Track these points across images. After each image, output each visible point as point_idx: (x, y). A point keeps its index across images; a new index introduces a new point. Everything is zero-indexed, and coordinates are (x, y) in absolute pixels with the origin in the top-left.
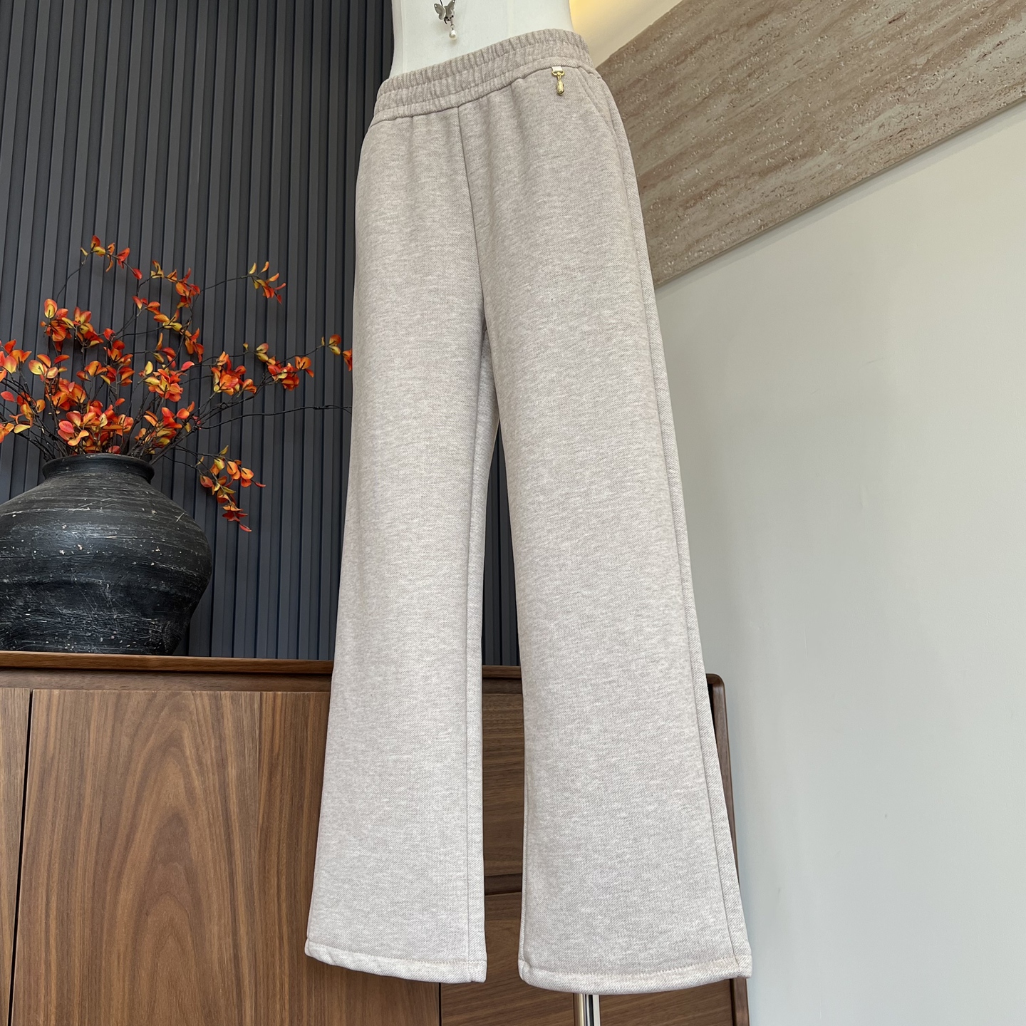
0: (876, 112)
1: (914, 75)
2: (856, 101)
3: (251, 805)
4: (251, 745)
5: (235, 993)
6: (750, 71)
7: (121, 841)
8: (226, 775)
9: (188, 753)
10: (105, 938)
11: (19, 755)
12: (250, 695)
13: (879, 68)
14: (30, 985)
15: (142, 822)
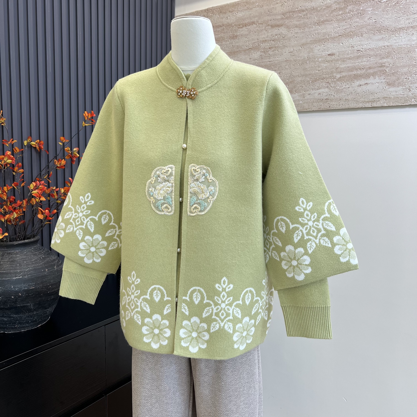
0: (318, 87)
1: (334, 80)
2: (311, 79)
6: (270, 46)
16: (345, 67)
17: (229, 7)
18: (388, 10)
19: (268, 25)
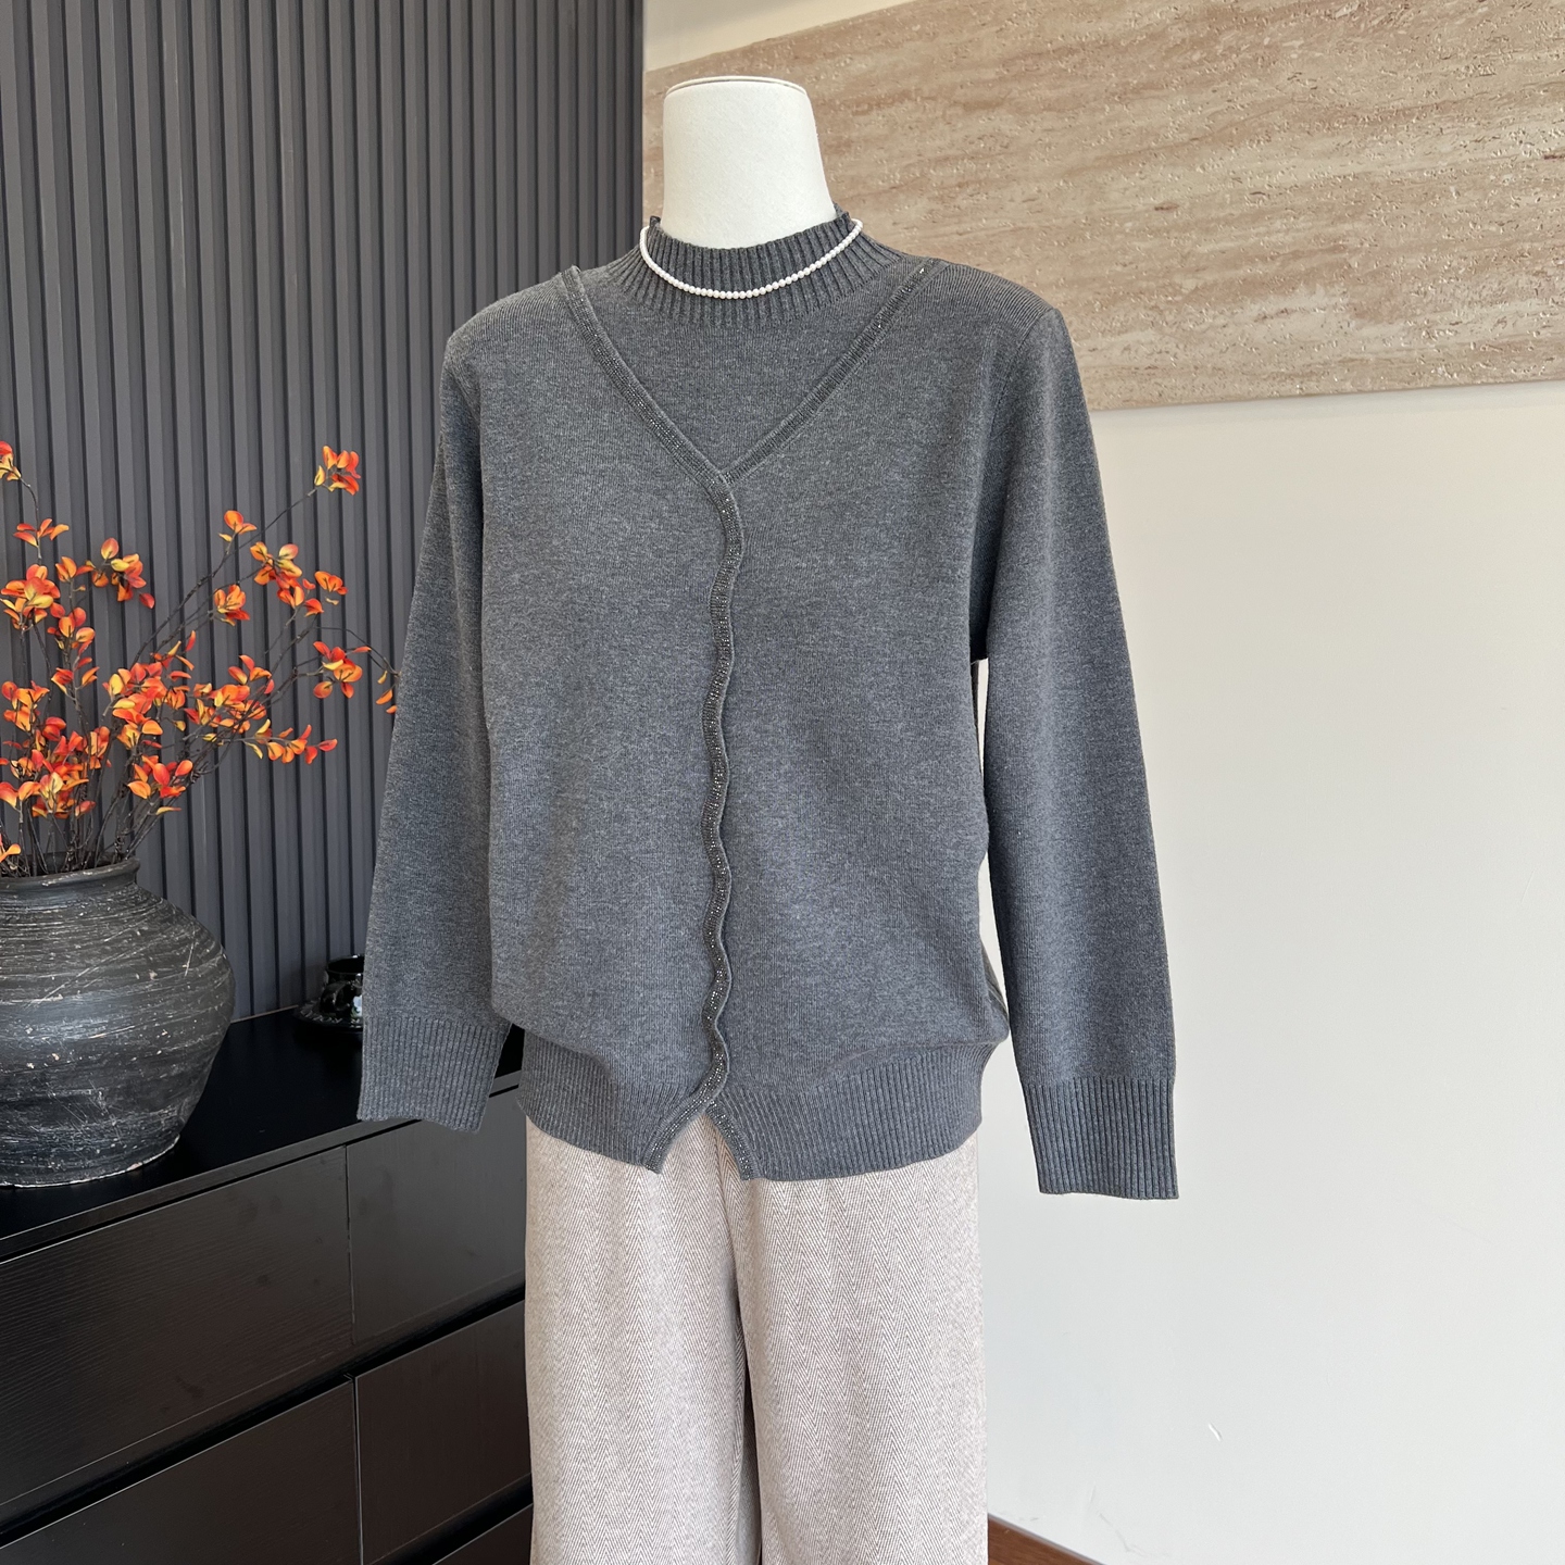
0: (1122, 326)
1: (1179, 298)
2: (1099, 297)
6: (960, 180)
13: (1134, 266)
16: (1212, 252)
17: (823, 40)
18: (1357, 44)
19: (955, 102)
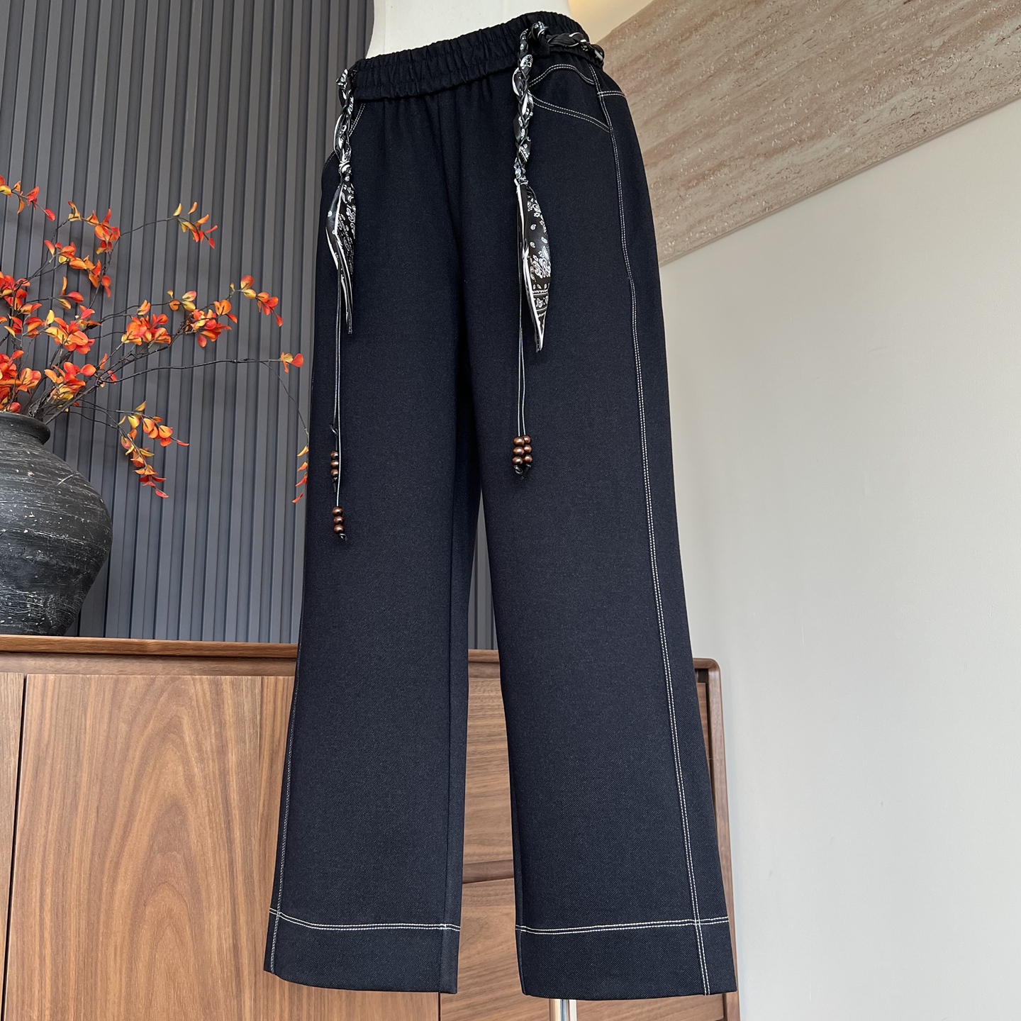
0: (888, 95)
1: (929, 57)
2: (867, 82)
3: (251, 792)
4: (252, 730)
5: (234, 984)
6: (757, 50)
7: (117, 831)
8: (226, 762)
9: (187, 739)
10: (101, 931)
11: (12, 743)
12: (251, 680)
13: (892, 49)
14: (24, 980)
15: (140, 810)
16: (953, 13)
